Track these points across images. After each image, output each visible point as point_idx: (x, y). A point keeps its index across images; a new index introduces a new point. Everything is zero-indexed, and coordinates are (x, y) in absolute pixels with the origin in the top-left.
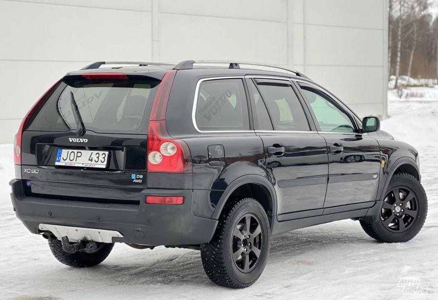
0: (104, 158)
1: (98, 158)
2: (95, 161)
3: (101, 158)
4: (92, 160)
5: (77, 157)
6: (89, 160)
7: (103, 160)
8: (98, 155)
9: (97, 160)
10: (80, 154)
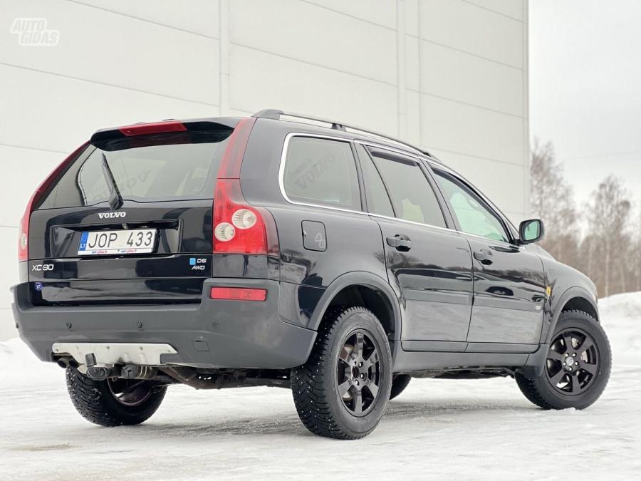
0: (150, 239)
1: (140, 239)
2: (136, 244)
3: (145, 239)
4: (131, 243)
5: (110, 240)
6: (128, 243)
7: (148, 242)
8: (140, 235)
9: (139, 243)
10: (115, 236)
